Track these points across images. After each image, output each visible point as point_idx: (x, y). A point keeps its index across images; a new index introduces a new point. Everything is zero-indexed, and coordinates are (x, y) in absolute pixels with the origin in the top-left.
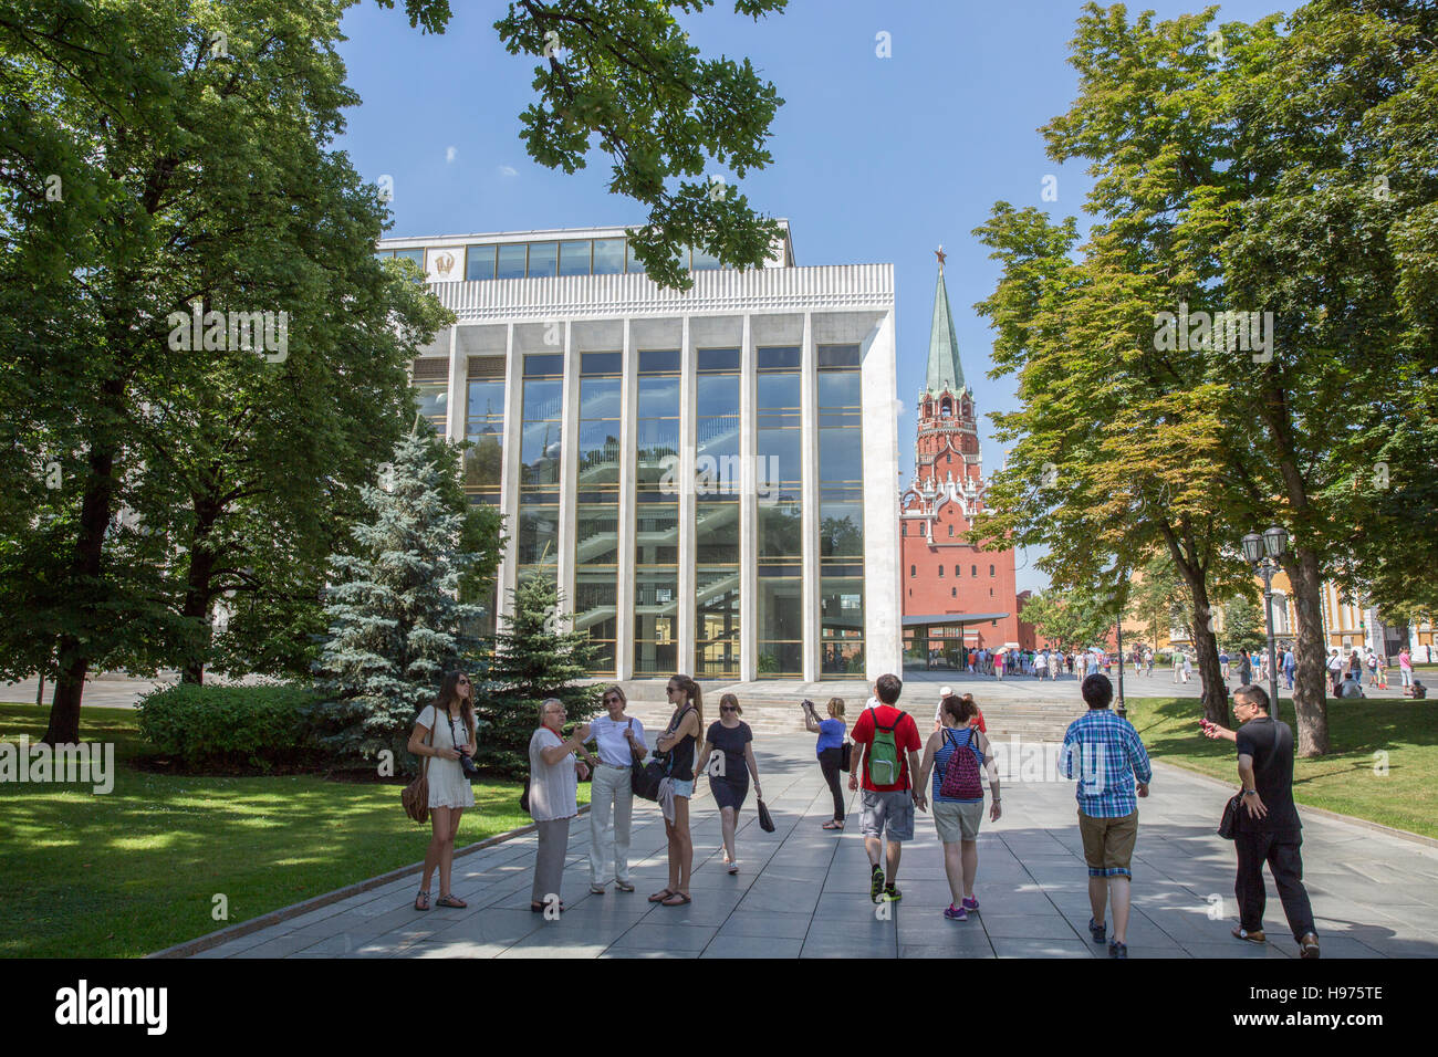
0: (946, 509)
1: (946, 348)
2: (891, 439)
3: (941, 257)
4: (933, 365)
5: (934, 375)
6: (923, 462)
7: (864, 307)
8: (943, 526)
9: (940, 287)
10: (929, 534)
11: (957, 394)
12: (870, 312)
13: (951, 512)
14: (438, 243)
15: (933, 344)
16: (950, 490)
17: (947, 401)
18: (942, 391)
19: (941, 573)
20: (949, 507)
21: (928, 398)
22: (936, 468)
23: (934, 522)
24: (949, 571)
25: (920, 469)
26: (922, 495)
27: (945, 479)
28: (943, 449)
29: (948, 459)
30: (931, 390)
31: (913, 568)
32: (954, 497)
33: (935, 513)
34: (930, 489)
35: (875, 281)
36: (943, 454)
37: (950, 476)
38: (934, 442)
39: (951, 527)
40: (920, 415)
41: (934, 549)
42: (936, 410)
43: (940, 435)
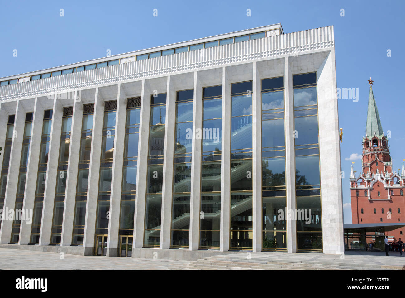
0: (376, 185)
1: (374, 118)
2: (334, 118)
3: (371, 82)
4: (369, 126)
5: (369, 130)
6: (365, 166)
7: (317, 50)
8: (375, 192)
9: (371, 94)
10: (369, 195)
11: (380, 137)
12: (321, 53)
13: (378, 186)
14: (125, 56)
15: (368, 118)
16: (378, 177)
17: (375, 141)
18: (373, 136)
19: (375, 212)
20: (378, 184)
21: (367, 140)
22: (371, 168)
23: (371, 190)
24: (379, 211)
25: (364, 169)
26: (365, 179)
27: (376, 172)
28: (374, 160)
29: (377, 164)
30: (368, 136)
31: (362, 210)
32: (380, 180)
33: (371, 187)
34: (368, 176)
35: (323, 36)
36: (374, 162)
37: (378, 171)
38: (370, 157)
39: (379, 192)
40: (364, 147)
41: (371, 202)
42: (371, 144)
43: (372, 154)
